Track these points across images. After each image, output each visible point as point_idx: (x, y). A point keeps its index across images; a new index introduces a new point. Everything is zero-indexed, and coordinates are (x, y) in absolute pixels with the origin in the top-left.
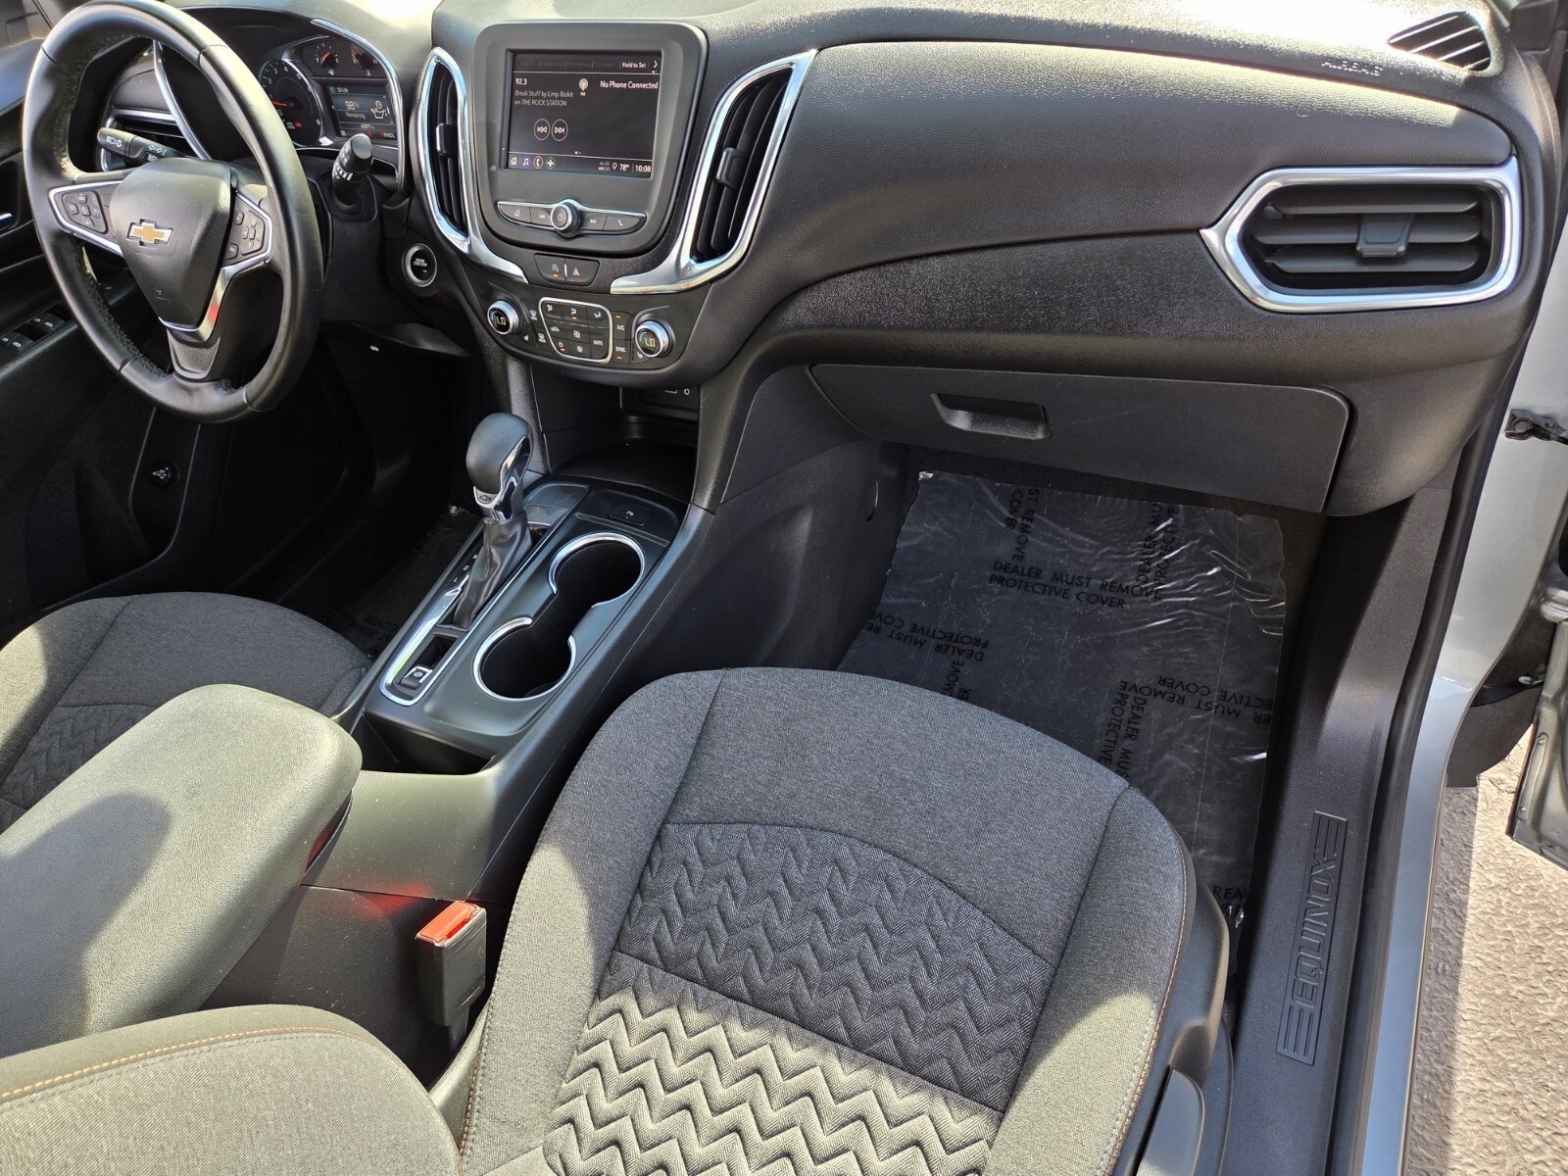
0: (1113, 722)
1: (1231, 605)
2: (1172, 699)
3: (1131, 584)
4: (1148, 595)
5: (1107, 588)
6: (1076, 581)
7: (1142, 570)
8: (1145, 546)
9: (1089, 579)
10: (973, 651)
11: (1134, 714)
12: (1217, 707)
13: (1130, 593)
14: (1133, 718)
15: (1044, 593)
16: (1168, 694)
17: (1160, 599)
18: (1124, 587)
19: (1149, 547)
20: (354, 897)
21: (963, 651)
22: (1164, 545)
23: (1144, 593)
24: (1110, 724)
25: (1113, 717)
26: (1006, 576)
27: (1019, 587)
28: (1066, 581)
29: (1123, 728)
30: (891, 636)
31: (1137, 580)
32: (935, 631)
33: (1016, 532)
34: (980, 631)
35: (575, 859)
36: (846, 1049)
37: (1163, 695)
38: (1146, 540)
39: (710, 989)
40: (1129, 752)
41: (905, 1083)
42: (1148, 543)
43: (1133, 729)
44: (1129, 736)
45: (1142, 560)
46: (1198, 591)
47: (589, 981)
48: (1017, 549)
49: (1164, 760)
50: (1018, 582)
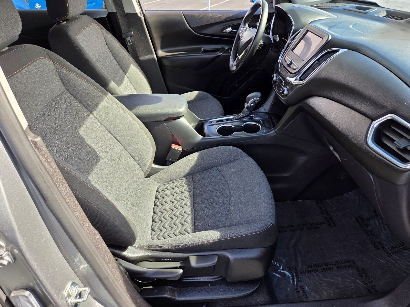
0: (339, 262)
1: (404, 275)
2: (359, 274)
3: (386, 248)
4: (387, 253)
5: (380, 243)
6: (374, 235)
7: (392, 248)
8: (400, 244)
9: (378, 238)
10: (331, 224)
11: (346, 266)
12: (367, 286)
13: (383, 249)
14: (344, 266)
15: (364, 231)
16: (360, 272)
17: (389, 257)
18: (384, 247)
19: (401, 245)
20: (169, 131)
21: (329, 222)
22: (405, 248)
23: (387, 252)
24: (337, 262)
25: (340, 262)
26: (360, 220)
27: (359, 225)
28: (372, 233)
29: (339, 265)
30: (319, 206)
31: (388, 248)
32: (329, 214)
33: (373, 214)
34: (338, 223)
35: (199, 157)
36: (193, 209)
37: (359, 271)
38: (402, 243)
39: (193, 188)
40: (332, 269)
41: (192, 219)
42: (401, 243)
43: (341, 268)
44: (338, 267)
45: (395, 245)
46: (400, 264)
47: (185, 174)
48: (370, 218)
49: (338, 278)
50: (361, 224)
